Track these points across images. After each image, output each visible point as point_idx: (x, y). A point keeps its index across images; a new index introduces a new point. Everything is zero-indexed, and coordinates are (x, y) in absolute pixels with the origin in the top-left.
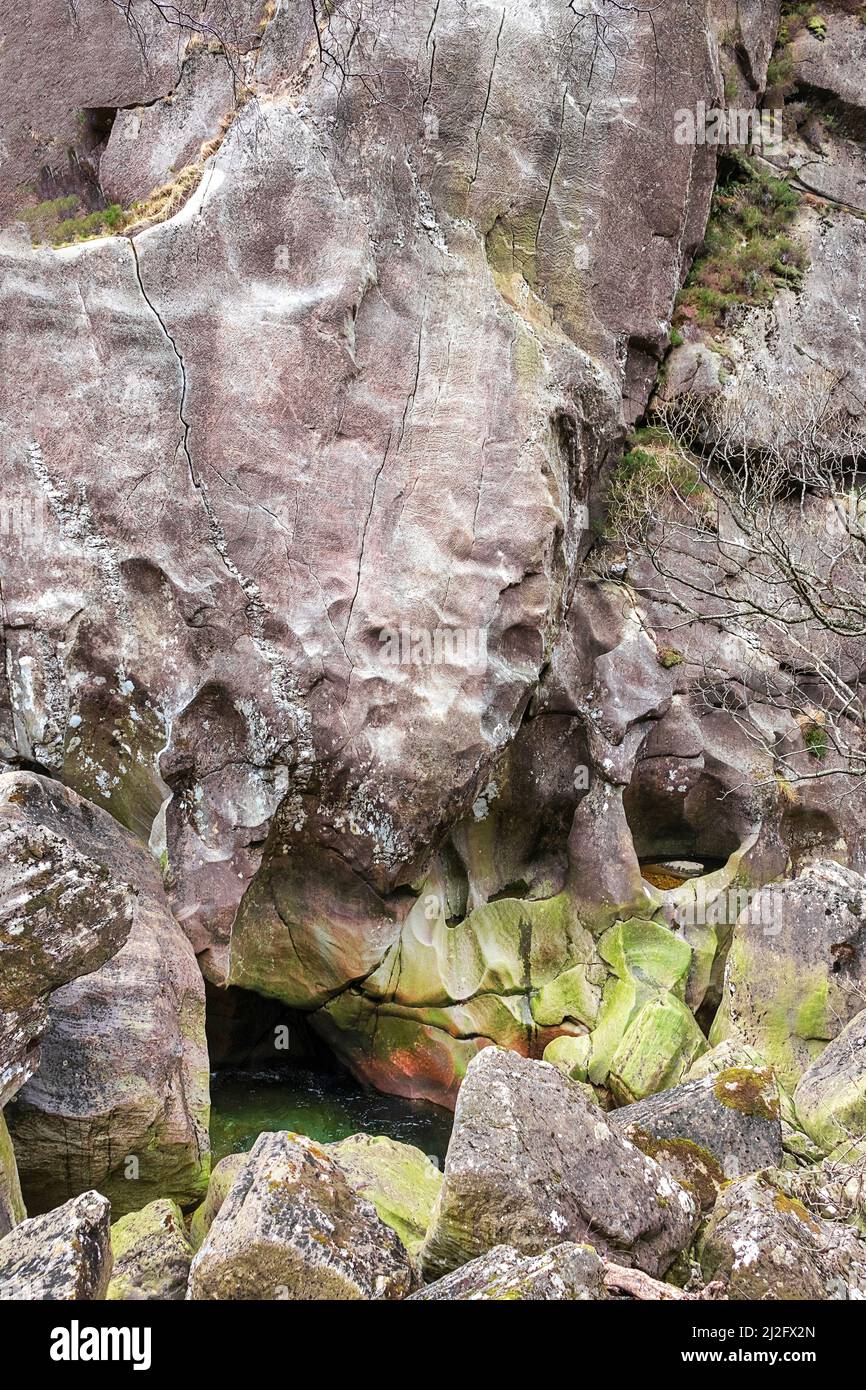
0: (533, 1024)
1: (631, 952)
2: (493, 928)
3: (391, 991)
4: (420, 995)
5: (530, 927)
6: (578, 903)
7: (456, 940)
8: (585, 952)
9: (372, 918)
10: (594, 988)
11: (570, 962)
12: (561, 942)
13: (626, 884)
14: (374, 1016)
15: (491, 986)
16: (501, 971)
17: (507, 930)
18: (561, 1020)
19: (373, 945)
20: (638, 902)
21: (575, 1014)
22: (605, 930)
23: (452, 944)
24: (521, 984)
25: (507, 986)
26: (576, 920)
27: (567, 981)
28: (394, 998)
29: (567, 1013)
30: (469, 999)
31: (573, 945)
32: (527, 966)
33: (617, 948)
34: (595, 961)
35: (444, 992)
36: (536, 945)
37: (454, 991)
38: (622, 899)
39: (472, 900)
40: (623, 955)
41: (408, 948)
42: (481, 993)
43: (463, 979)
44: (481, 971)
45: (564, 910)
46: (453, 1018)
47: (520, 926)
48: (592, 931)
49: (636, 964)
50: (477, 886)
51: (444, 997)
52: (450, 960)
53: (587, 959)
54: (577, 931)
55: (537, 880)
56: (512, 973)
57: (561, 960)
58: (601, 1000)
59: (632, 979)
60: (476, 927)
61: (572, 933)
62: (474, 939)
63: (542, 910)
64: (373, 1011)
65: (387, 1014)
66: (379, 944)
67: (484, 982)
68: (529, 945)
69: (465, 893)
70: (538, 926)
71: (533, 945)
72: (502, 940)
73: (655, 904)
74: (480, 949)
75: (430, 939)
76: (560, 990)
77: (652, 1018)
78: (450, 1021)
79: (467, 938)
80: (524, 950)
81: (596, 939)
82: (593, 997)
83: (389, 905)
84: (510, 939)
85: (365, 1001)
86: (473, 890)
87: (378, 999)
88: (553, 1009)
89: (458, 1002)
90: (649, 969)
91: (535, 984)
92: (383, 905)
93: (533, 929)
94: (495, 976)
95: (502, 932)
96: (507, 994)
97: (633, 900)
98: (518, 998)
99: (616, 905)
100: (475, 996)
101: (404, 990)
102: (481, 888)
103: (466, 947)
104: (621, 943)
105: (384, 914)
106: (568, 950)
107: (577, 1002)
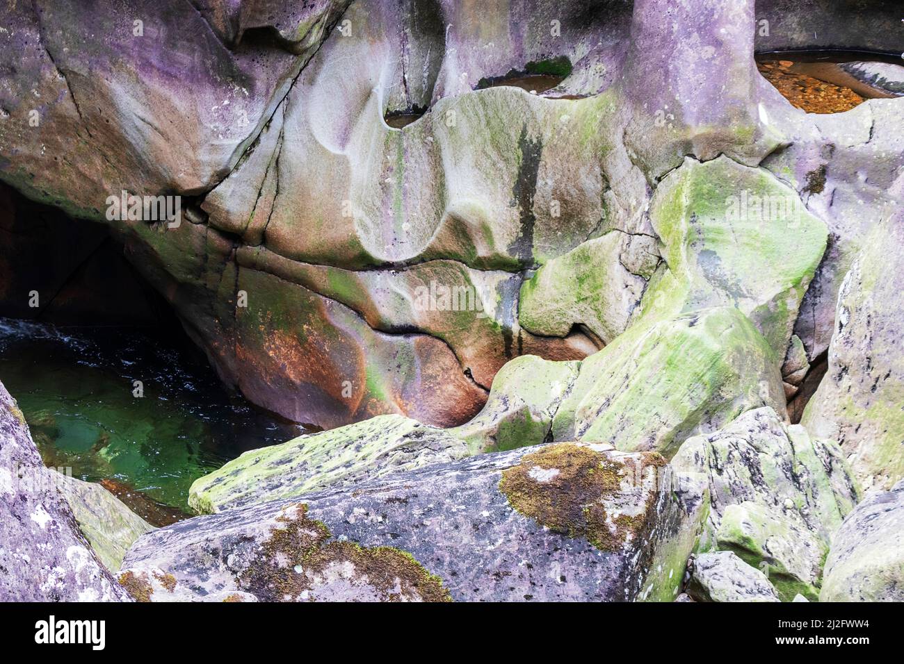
0: (515, 328)
1: (705, 222)
2: (472, 138)
3: (257, 223)
4: (311, 240)
5: (538, 148)
6: (627, 112)
7: (402, 152)
8: (628, 210)
9: (215, 84)
10: (631, 280)
11: (601, 227)
12: (591, 184)
13: (717, 88)
14: (230, 266)
15: (453, 246)
16: (472, 221)
17: (497, 147)
18: (566, 328)
19: (215, 134)
20: (734, 129)
21: (592, 322)
22: (665, 174)
23: (392, 158)
24: (511, 251)
25: (482, 251)
26: (620, 146)
27: (585, 258)
28: (265, 238)
29: (578, 319)
30: (410, 263)
31: (610, 193)
32: (528, 222)
33: (675, 211)
34: (640, 229)
35: (355, 242)
36: (546, 182)
37: (381, 245)
38: (702, 117)
39: (444, 80)
40: (684, 225)
41: (295, 151)
42: (431, 257)
43: (406, 226)
44: (438, 215)
45: (603, 124)
46: (371, 291)
47: (522, 142)
48: (645, 170)
49: (709, 246)
50: (461, 56)
51: (356, 252)
52: (385, 187)
53: (629, 224)
54: (620, 166)
56: (494, 229)
57: (591, 218)
58: (638, 303)
59: (687, 273)
60: (440, 133)
61: (611, 171)
62: (435, 154)
63: (565, 118)
64: (227, 256)
65: (254, 265)
66: (224, 134)
67: (436, 237)
68: (533, 182)
69: (437, 64)
70: (553, 148)
71: (540, 183)
72: (487, 163)
73: (774, 135)
74: (443, 176)
75: (344, 140)
76: (572, 273)
77: (662, 346)
78: (367, 297)
79: (423, 152)
80: (524, 188)
81: (652, 189)
82: (626, 295)
83: (241, 63)
84: (501, 165)
85: (212, 235)
86: (451, 63)
87: (236, 236)
88: (555, 306)
89: (387, 266)
91: (538, 256)
92: (230, 61)
93: (545, 151)
94: (459, 228)
95: (489, 149)
96: (483, 265)
97: (726, 121)
98: (504, 276)
99: (684, 127)
100: (422, 259)
101: (283, 226)
102: (472, 62)
103: (418, 168)
104: (685, 201)
105: (234, 79)
106: (604, 203)
107: (595, 301)
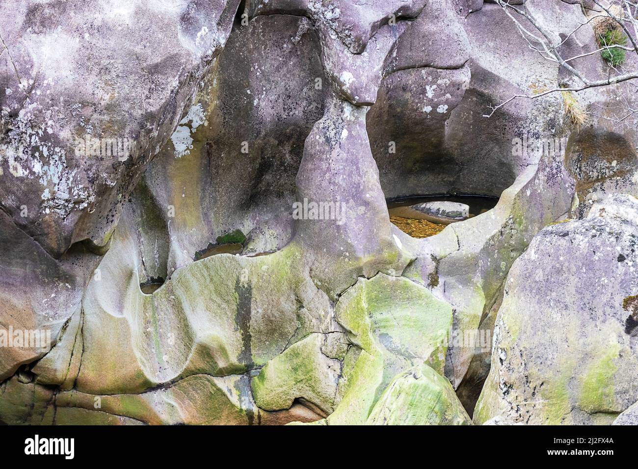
0: (255, 410)
1: (377, 316)
2: (202, 291)
3: (72, 375)
4: (110, 379)
5: (249, 290)
6: (310, 256)
7: (155, 309)
8: (319, 319)
9: (43, 284)
10: (331, 362)
11: (301, 331)
12: (289, 307)
13: (371, 231)
14: (51, 408)
15: (201, 365)
16: (214, 345)
17: (220, 295)
18: (290, 403)
19: (46, 318)
20: (386, 255)
21: (308, 394)
22: (344, 291)
23: (149, 314)
24: (239, 360)
25: (221, 364)
26: (308, 278)
27: (296, 354)
28: (76, 384)
29: (298, 394)
30: (173, 382)
31: (304, 310)
32: (247, 339)
33: (359, 312)
34: (332, 329)
35: (140, 374)
36: (257, 312)
37: (153, 373)
38: (367, 251)
39: (174, 257)
40: (368, 320)
41: (92, 320)
42: (189, 373)
43: (165, 358)
44: (188, 347)
45: (293, 267)
46: (152, 405)
47: (237, 287)
48: (328, 291)
49: (383, 331)
50: (180, 240)
51: (141, 381)
52: (147, 335)
53: (323, 327)
54: (310, 292)
55: (257, 230)
56: (228, 348)
57: (290, 329)
58: (340, 376)
59: (379, 350)
60: (180, 292)
61: (303, 296)
62: (178, 307)
63: (264, 267)
64: (49, 402)
65: (68, 404)
66: (54, 317)
67: (192, 359)
68: (249, 312)
69: (165, 249)
70: (260, 288)
71: (253, 312)
72: (214, 307)
73: (408, 255)
74: (185, 319)
75: (121, 307)
76: (288, 366)
77: (403, 395)
78: (150, 410)
79: (169, 307)
80: (243, 318)
81: (334, 302)
82: (331, 373)
83: (65, 267)
84: (224, 305)
85: (40, 390)
86: (175, 246)
87: (55, 387)
88: (281, 390)
89: (160, 386)
90: (399, 337)
91: (258, 360)
92: (56, 266)
93: (254, 292)
94: (205, 352)
95: (214, 297)
96: (222, 373)
97: (380, 251)
98: (236, 378)
99: (357, 259)
100: (181, 377)
101: (89, 374)
102: (186, 242)
103: (167, 316)
104: (364, 305)
105: (59, 278)
106: (298, 316)
107: (310, 381)
